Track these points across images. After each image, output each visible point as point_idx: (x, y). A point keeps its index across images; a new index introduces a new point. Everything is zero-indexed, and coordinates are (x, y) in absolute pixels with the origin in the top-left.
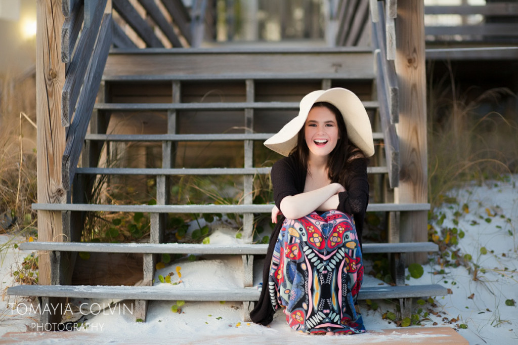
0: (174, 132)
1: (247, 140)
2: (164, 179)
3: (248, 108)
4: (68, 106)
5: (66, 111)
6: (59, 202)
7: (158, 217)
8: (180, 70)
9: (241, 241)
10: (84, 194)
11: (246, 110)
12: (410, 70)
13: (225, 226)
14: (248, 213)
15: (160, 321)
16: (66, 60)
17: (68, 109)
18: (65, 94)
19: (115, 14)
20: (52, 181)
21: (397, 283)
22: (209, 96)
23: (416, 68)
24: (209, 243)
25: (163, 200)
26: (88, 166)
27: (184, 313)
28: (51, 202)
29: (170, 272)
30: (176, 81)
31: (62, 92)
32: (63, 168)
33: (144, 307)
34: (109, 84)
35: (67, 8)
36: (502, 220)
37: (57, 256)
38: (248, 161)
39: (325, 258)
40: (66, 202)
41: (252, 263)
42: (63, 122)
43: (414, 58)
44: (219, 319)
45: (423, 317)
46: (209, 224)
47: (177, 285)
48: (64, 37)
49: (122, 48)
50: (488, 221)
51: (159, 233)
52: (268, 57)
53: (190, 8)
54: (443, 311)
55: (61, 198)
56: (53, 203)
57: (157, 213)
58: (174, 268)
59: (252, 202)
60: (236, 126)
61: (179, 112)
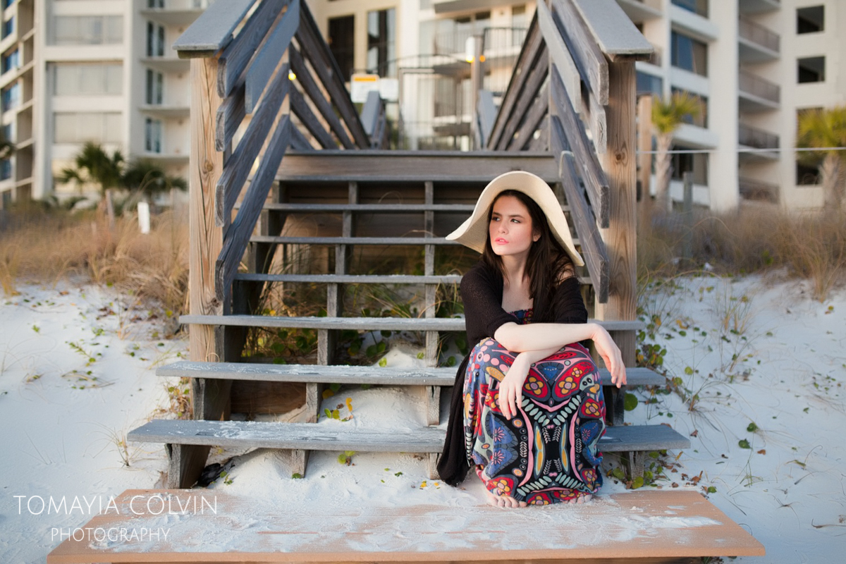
0: (349, 236)
1: (428, 244)
2: (335, 288)
3: (428, 210)
4: (223, 203)
5: (221, 209)
6: (215, 313)
7: (326, 334)
8: (357, 172)
9: (423, 362)
10: (248, 304)
11: (426, 212)
12: (618, 167)
13: (404, 342)
14: (432, 331)
15: (323, 477)
16: (221, 148)
17: (223, 206)
18: (220, 189)
19: (294, 118)
20: (207, 290)
21: (615, 423)
22: (385, 198)
23: (625, 165)
24: (386, 364)
25: (335, 312)
26: (254, 272)
27: (353, 465)
28: (206, 313)
29: (339, 404)
30: (353, 182)
31: (216, 186)
32: (216, 275)
33: (303, 458)
34: (284, 184)
35: (223, 88)
36: (697, 333)
37: (201, 384)
38: (429, 268)
39: (550, 409)
40: (222, 313)
41: (438, 396)
42: (217, 221)
43: (624, 154)
44: (398, 475)
45: (655, 472)
46: (386, 339)
47: (347, 422)
48: (219, 122)
49: (300, 150)
50: (682, 334)
51: (328, 352)
52: (447, 161)
53: (371, 136)
54: (678, 462)
55: (217, 309)
56: (208, 314)
57: (325, 329)
58: (344, 398)
59: (434, 315)
60: (416, 229)
61: (355, 214)
